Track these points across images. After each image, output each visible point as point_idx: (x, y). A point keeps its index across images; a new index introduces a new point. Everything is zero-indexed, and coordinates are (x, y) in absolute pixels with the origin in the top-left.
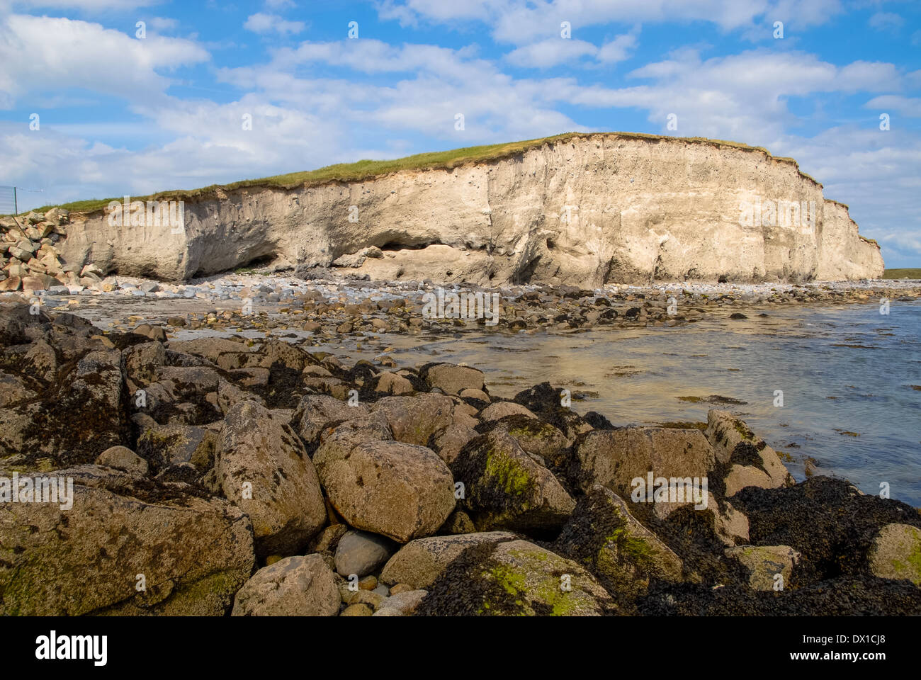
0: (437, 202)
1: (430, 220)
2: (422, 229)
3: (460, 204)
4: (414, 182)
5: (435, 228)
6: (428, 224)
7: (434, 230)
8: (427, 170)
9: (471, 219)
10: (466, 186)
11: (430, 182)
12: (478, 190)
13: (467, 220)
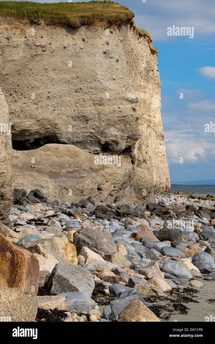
0: (55, 77)
1: (43, 104)
2: (31, 117)
3: (95, 84)
4: (23, 39)
5: (51, 117)
6: (40, 111)
7: (49, 121)
8: (38, 24)
9: (112, 108)
10: (100, 57)
11: (43, 44)
12: (118, 65)
13: (106, 109)
